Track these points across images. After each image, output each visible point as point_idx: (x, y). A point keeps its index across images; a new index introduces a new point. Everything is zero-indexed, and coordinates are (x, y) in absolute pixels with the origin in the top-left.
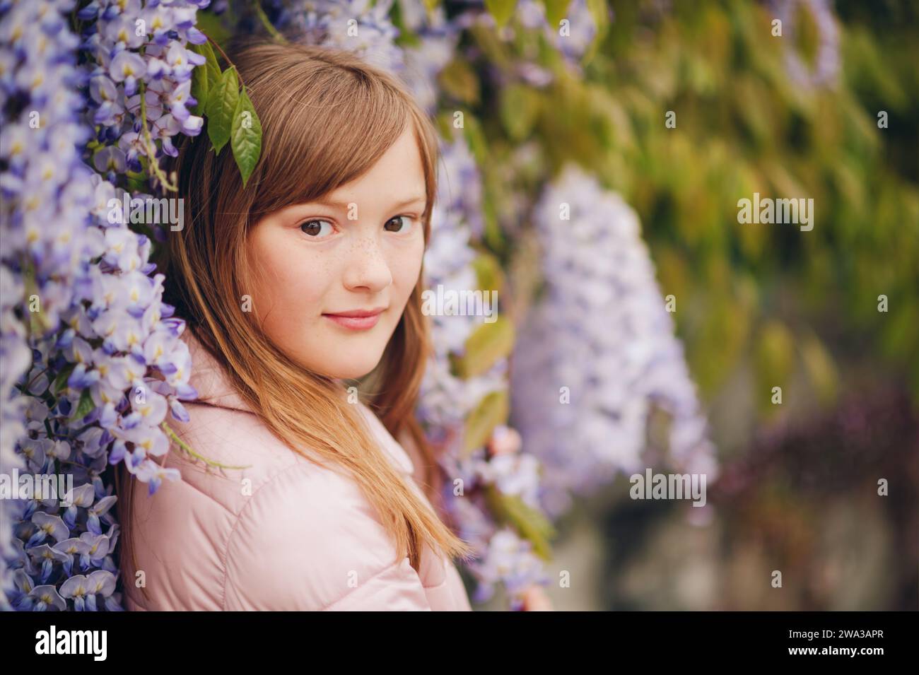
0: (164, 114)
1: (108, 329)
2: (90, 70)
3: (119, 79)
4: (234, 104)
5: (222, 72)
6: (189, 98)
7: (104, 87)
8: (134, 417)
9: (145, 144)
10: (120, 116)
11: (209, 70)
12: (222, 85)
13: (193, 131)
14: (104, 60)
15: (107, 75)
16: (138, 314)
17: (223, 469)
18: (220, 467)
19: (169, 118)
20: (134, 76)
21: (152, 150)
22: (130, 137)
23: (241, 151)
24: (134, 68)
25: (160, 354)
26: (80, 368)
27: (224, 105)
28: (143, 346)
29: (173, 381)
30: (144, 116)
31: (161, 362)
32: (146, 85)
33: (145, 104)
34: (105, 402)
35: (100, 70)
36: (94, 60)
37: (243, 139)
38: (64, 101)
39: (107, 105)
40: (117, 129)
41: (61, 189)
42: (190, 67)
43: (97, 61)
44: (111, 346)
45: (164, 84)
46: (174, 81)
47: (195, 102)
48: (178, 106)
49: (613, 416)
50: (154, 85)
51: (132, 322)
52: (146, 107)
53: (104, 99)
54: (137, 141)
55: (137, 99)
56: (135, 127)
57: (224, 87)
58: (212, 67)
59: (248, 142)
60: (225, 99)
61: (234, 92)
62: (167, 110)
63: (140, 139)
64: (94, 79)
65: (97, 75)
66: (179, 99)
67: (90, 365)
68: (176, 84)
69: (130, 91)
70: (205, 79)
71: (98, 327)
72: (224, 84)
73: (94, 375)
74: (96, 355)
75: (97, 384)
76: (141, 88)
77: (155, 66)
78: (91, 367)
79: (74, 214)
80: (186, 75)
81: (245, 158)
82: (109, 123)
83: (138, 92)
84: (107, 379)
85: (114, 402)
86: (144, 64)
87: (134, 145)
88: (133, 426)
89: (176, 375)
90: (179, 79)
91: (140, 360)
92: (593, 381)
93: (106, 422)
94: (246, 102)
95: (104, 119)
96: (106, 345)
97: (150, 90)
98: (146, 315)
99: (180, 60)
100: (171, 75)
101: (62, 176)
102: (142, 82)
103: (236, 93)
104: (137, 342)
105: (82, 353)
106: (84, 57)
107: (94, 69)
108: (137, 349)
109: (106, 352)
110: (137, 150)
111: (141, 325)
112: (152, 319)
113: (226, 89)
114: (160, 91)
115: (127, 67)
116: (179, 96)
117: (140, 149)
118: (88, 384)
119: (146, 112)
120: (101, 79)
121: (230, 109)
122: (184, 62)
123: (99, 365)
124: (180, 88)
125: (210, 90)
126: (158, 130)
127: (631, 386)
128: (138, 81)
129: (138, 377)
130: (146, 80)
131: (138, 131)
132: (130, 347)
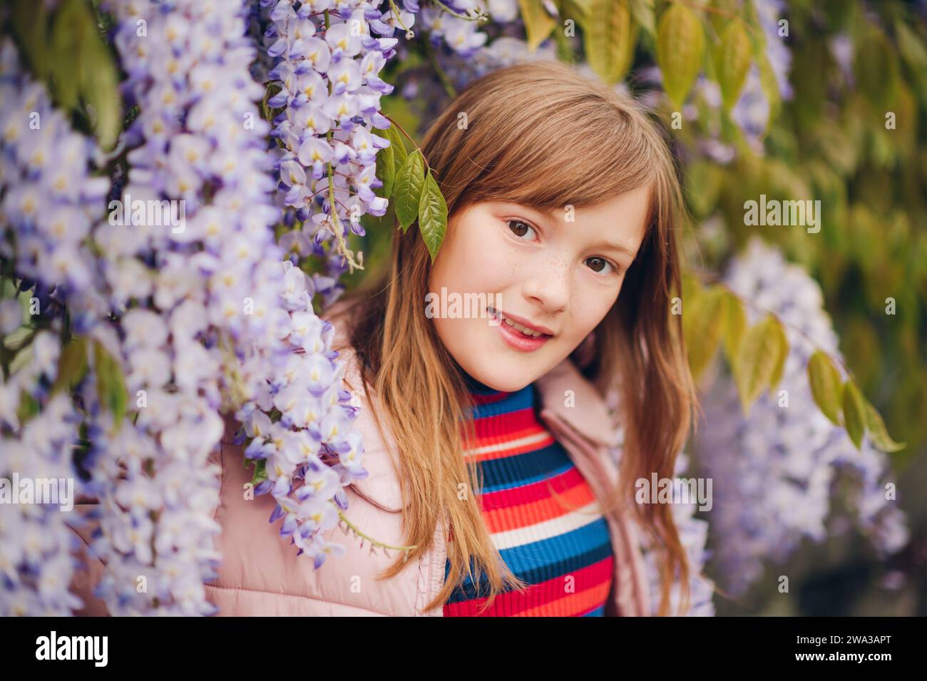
0: (351, 195)
1: (288, 405)
2: (280, 154)
3: (307, 164)
4: (420, 185)
5: (408, 155)
6: (375, 180)
7: (293, 171)
8: (306, 489)
9: (333, 225)
10: (309, 198)
11: (396, 152)
12: (408, 168)
13: (379, 211)
14: (293, 146)
15: (296, 160)
16: (317, 393)
17: (387, 550)
18: (385, 548)
19: (356, 198)
20: (322, 161)
21: (339, 230)
22: (320, 217)
23: (428, 231)
24: (321, 153)
25: (335, 433)
26: (258, 441)
27: (410, 185)
28: (319, 424)
29: (346, 461)
30: (332, 198)
31: (335, 442)
32: (334, 168)
33: (333, 186)
34: (279, 476)
35: (290, 155)
36: (284, 146)
37: (430, 218)
38: (256, 184)
39: (296, 189)
40: (307, 211)
41: (255, 266)
42: (375, 151)
43: (287, 147)
44: (290, 420)
45: (351, 167)
46: (361, 164)
47: (380, 184)
48: (364, 188)
49: (801, 484)
50: (341, 168)
51: (311, 400)
52: (333, 190)
53: (294, 182)
54: (326, 222)
55: (325, 181)
56: (324, 208)
57: (410, 170)
58: (399, 150)
59: (435, 221)
60: (411, 181)
61: (419, 174)
62: (353, 191)
63: (329, 220)
64: (283, 164)
65: (287, 160)
66: (365, 182)
67: (268, 437)
68: (362, 166)
69: (317, 175)
70: (391, 161)
71: (279, 402)
72: (410, 167)
73: (270, 448)
74: (274, 429)
75: (272, 456)
76: (329, 171)
77: (341, 150)
78: (268, 441)
79: (267, 290)
80: (372, 159)
81: (431, 238)
82: (298, 205)
83: (325, 175)
84: (283, 453)
85: (287, 476)
86: (331, 148)
87: (324, 225)
88: (305, 498)
89: (349, 454)
90: (364, 163)
91: (317, 436)
92: (780, 450)
93: (278, 493)
94: (432, 183)
95: (293, 201)
96: (284, 418)
97: (337, 173)
98: (325, 395)
99: (365, 144)
100: (357, 158)
101: (255, 254)
102: (330, 165)
103: (422, 175)
104: (314, 420)
105: (261, 426)
106: (273, 143)
107: (284, 154)
108: (313, 426)
109: (284, 425)
110: (326, 230)
111: (320, 403)
112: (331, 400)
113: (412, 172)
114: (347, 174)
115: (315, 152)
116: (364, 179)
117: (328, 228)
118: (264, 456)
119: (334, 193)
120: (291, 163)
121: (417, 190)
122: (370, 146)
123: (276, 438)
124: (366, 170)
125: (397, 172)
126: (346, 211)
127: (816, 454)
128: (326, 165)
129: (313, 453)
130: (334, 164)
131: (327, 212)
132: (307, 424)
